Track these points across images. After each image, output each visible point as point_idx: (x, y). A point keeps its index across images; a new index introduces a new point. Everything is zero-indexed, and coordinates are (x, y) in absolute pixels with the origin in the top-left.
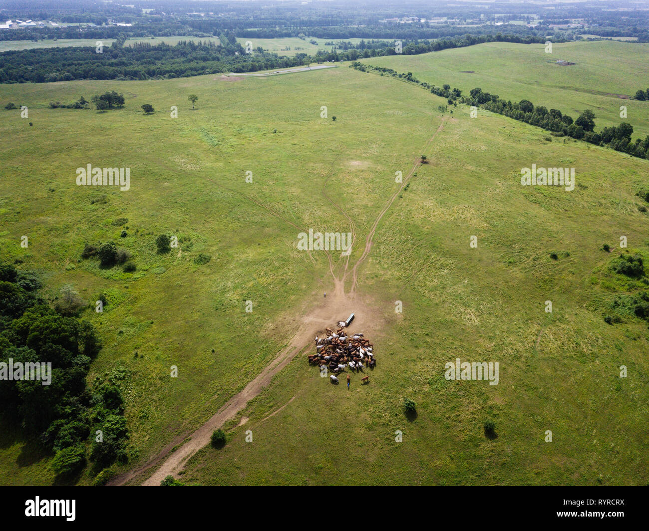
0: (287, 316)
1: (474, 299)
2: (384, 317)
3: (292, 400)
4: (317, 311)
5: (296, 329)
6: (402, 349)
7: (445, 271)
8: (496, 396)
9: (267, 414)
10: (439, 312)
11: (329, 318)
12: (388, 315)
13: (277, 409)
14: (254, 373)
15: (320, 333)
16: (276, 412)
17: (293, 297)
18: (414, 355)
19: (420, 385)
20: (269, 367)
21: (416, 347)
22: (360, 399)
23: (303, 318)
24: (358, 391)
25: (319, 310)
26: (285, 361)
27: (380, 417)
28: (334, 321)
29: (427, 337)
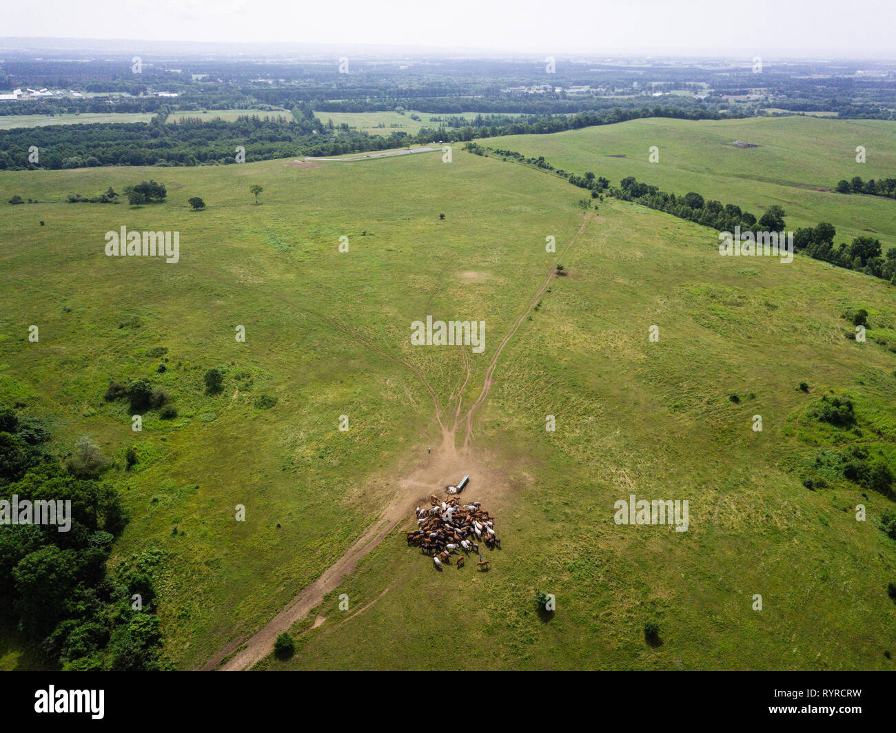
0: (379, 479)
1: (629, 455)
2: (509, 479)
3: (384, 593)
4: (419, 473)
5: (390, 497)
6: (533, 523)
7: (590, 418)
8: (660, 587)
9: (350, 611)
10: (582, 473)
11: (435, 482)
12: (514, 478)
13: (365, 605)
14: (333, 556)
15: (423, 501)
16: (363, 609)
17: (386, 453)
18: (549, 533)
19: (557, 573)
20: (354, 548)
21: (552, 520)
22: (477, 591)
23: (399, 482)
24: (474, 580)
25: (422, 471)
26: (375, 539)
27: (503, 616)
28: (441, 485)
29: (566, 507)
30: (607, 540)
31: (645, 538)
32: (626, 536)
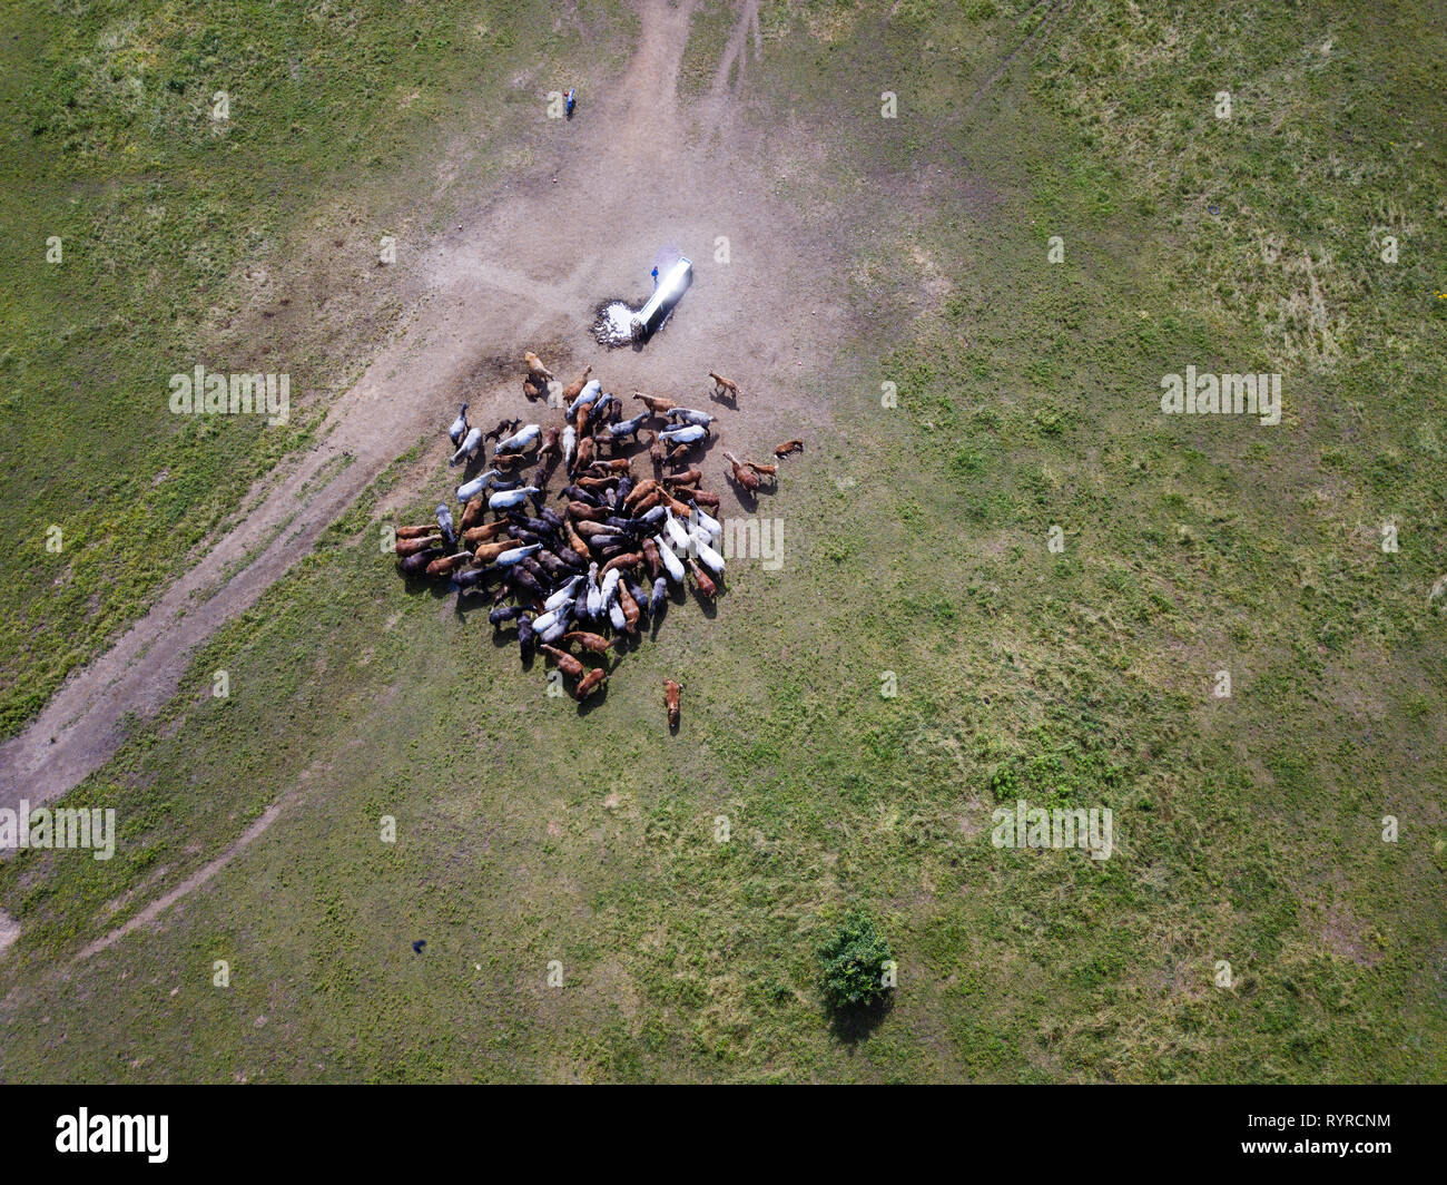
0: (356, 231)
1: (1345, 175)
2: (852, 282)
3: (260, 827)
4: (512, 213)
5: (376, 328)
6: (899, 525)
8: (1338, 904)
9: (114, 907)
10: (1142, 263)
11: (559, 270)
12: (876, 276)
13: (173, 881)
14: (113, 608)
15: (496, 367)
16: (166, 901)
17: (410, 98)
18: (952, 579)
19: (942, 797)
20: (192, 581)
21: (978, 516)
22: (611, 861)
23: (424, 257)
24: (612, 801)
25: (523, 205)
26: (278, 546)
27: (692, 999)
28: (582, 293)
29: (1048, 448)
30: (1176, 637)
31: (1329, 642)
32: (1256, 628)
